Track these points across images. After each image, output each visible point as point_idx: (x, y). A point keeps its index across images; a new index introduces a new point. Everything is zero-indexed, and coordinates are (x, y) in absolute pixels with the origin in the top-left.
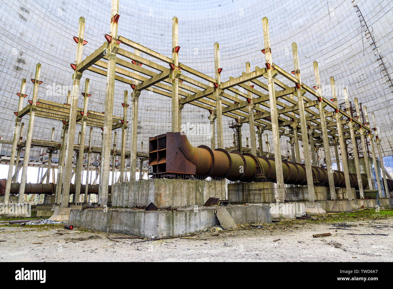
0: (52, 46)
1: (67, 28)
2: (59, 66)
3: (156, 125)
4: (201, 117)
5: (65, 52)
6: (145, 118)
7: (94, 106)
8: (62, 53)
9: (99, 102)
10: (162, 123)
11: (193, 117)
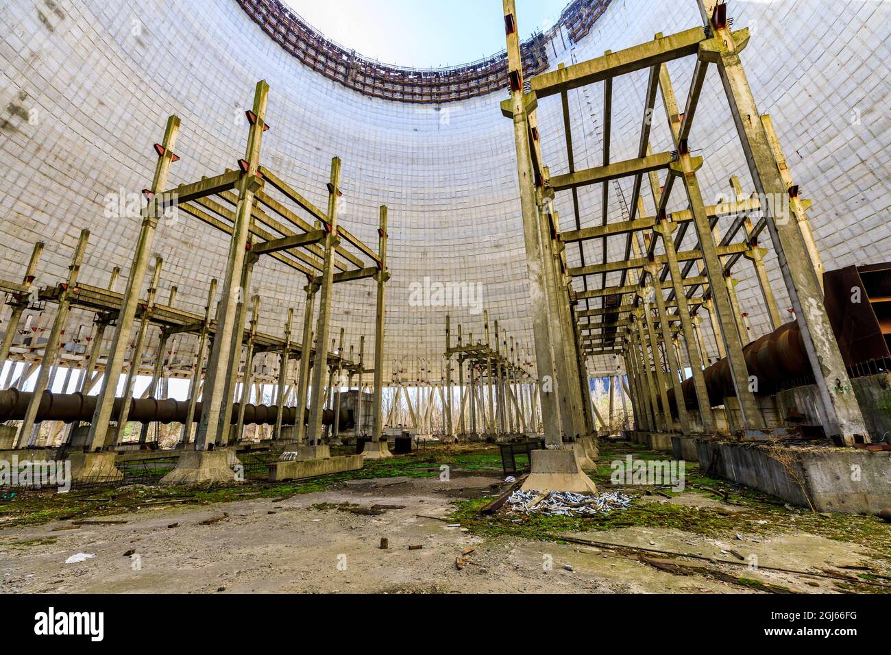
0: (102, 103)
1: (142, 81)
2: (108, 148)
3: (287, 299)
4: (366, 296)
5: (128, 124)
6: (268, 284)
7: (169, 246)
8: (120, 126)
9: (183, 239)
10: (298, 297)
11: (353, 292)
